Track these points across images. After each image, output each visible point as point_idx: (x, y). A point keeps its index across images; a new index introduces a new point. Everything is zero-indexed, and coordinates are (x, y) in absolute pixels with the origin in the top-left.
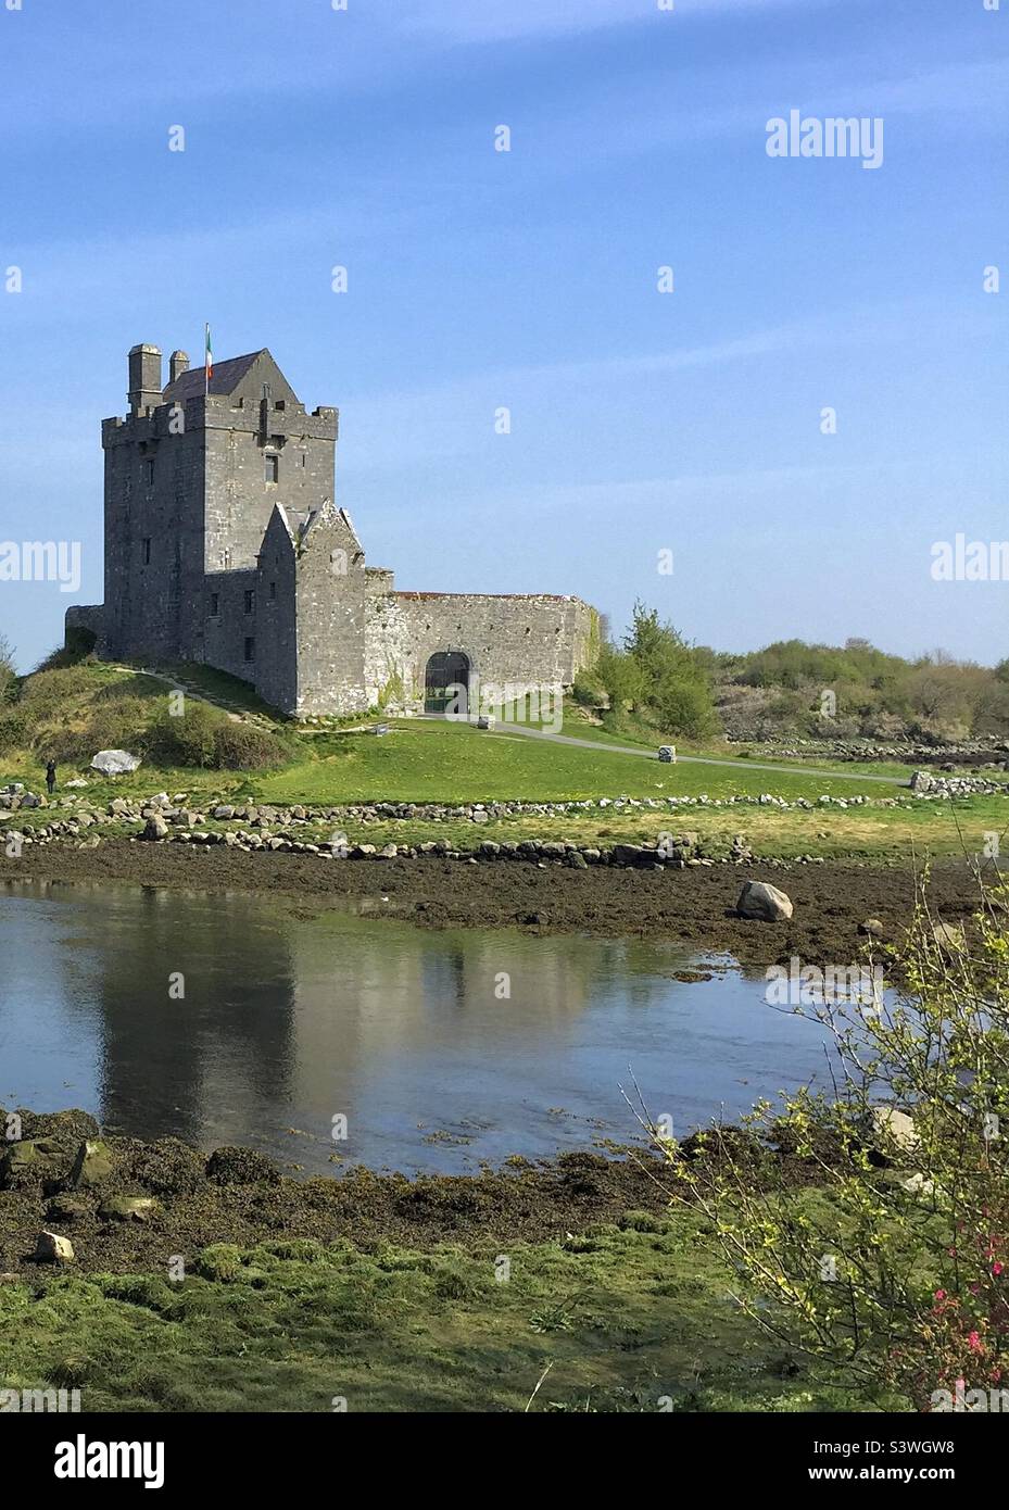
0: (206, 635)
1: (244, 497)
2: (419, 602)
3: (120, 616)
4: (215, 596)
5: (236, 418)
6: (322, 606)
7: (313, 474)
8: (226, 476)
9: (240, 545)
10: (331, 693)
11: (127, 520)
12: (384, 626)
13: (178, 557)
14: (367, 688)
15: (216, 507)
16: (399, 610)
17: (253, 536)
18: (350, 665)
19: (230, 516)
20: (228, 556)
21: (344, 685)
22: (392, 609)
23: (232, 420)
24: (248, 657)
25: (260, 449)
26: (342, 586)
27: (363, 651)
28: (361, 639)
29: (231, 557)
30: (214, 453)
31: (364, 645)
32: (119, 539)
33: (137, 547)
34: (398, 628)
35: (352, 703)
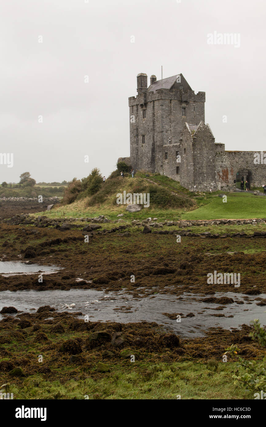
0: (164, 166)
1: (175, 121)
2: (233, 154)
3: (135, 160)
4: (166, 153)
5: (172, 96)
6: (201, 156)
7: (198, 113)
8: (169, 114)
9: (174, 137)
10: (205, 184)
11: (137, 129)
12: (222, 162)
13: (154, 141)
14: (217, 182)
15: (166, 124)
16: (227, 156)
17: (178, 134)
18: (211, 175)
19: (171, 127)
20: (170, 140)
21: (209, 181)
22: (225, 156)
23: (171, 96)
24: (177, 173)
25: (180, 105)
26: (208, 149)
27: (215, 170)
28: (214, 166)
29: (171, 140)
30: (165, 107)
31: (215, 168)
32: (135, 135)
33: (140, 138)
34: (227, 162)
35: (212, 187)
